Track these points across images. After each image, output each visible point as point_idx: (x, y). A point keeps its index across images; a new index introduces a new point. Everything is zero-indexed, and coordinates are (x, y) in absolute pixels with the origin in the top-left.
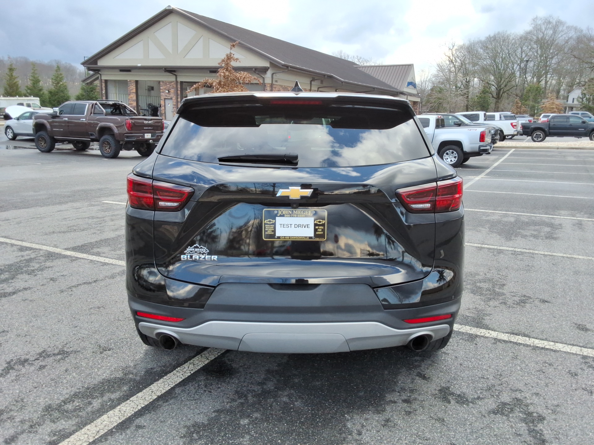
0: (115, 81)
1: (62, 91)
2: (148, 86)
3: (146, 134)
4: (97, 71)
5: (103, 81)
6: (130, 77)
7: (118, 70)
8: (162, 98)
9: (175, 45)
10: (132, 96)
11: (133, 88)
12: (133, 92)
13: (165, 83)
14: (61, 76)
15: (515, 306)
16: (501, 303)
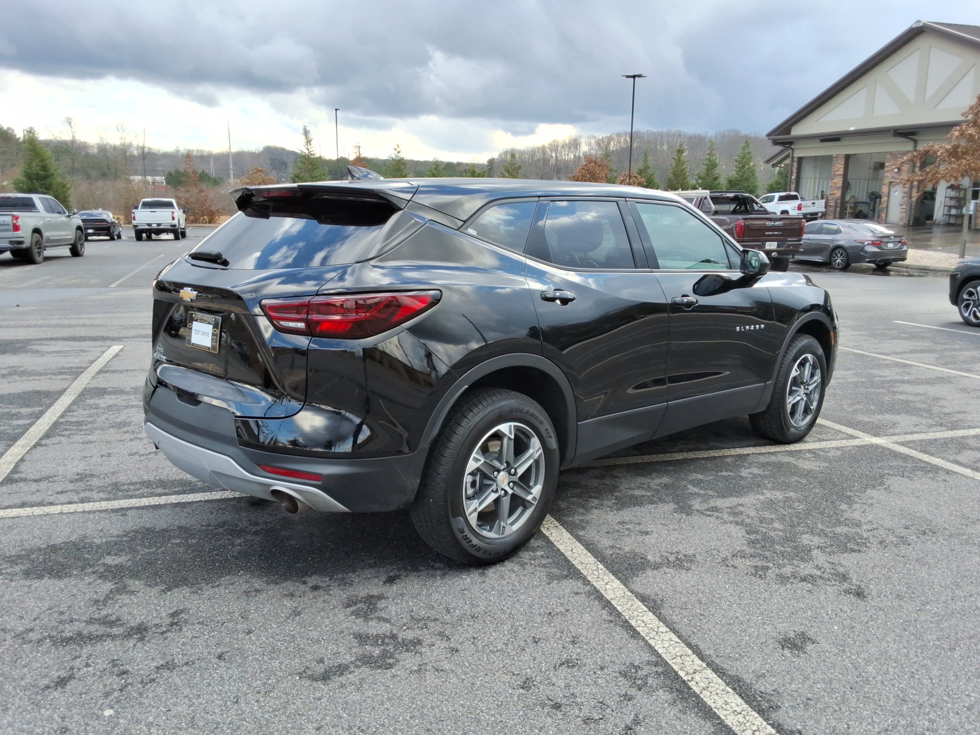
0: (816, 158)
1: (747, 179)
2: (876, 163)
3: (767, 243)
4: (788, 144)
5: (796, 160)
6: (837, 150)
7: (818, 140)
8: (886, 181)
9: (921, 89)
10: (836, 180)
11: (839, 167)
12: (839, 175)
13: (894, 155)
14: (748, 156)
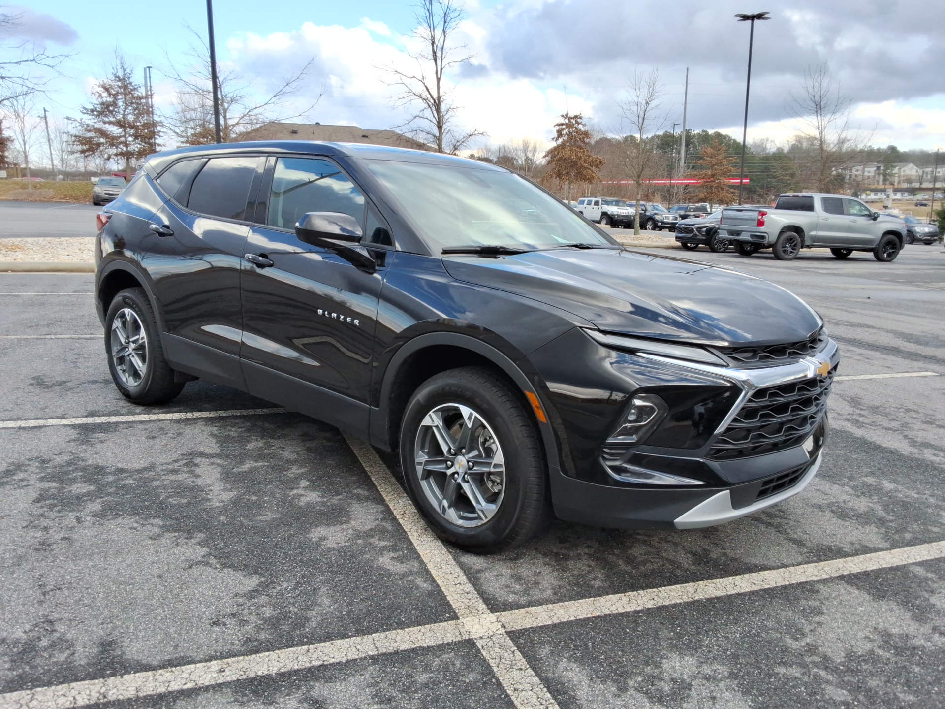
15: (27, 462)
16: (50, 460)
